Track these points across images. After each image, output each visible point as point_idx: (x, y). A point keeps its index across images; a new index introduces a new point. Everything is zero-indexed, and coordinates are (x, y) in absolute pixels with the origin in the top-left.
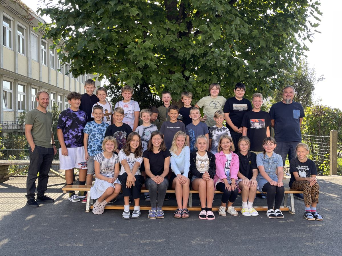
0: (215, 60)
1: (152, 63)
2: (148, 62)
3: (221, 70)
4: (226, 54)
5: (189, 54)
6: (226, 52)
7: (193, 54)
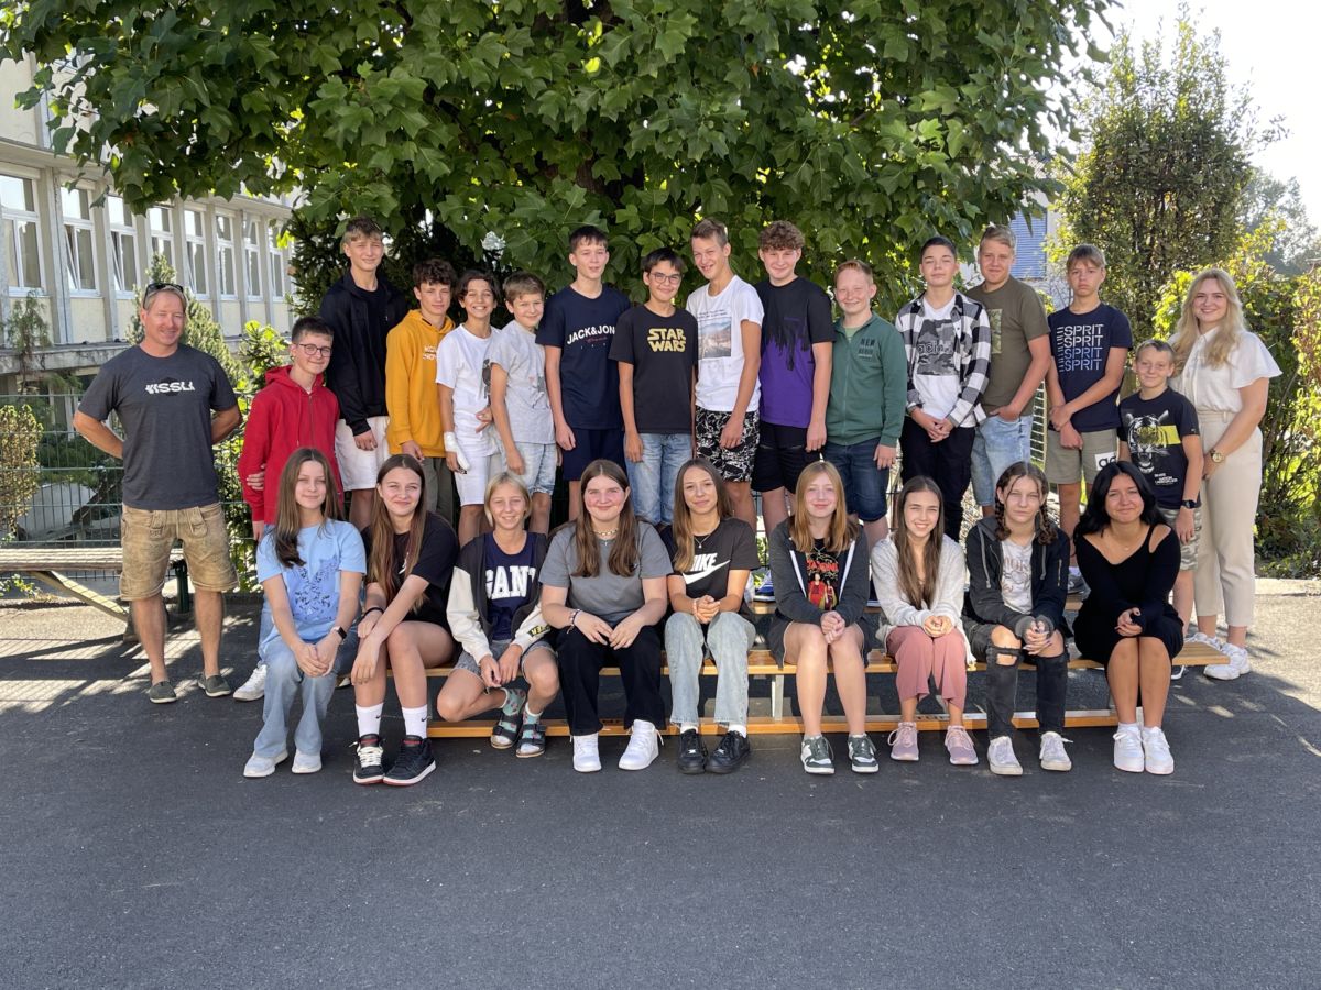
0: (682, 134)
1: (425, 152)
2: (410, 150)
3: (742, 156)
4: (722, 109)
5: (580, 110)
6: (719, 104)
7: (595, 109)
